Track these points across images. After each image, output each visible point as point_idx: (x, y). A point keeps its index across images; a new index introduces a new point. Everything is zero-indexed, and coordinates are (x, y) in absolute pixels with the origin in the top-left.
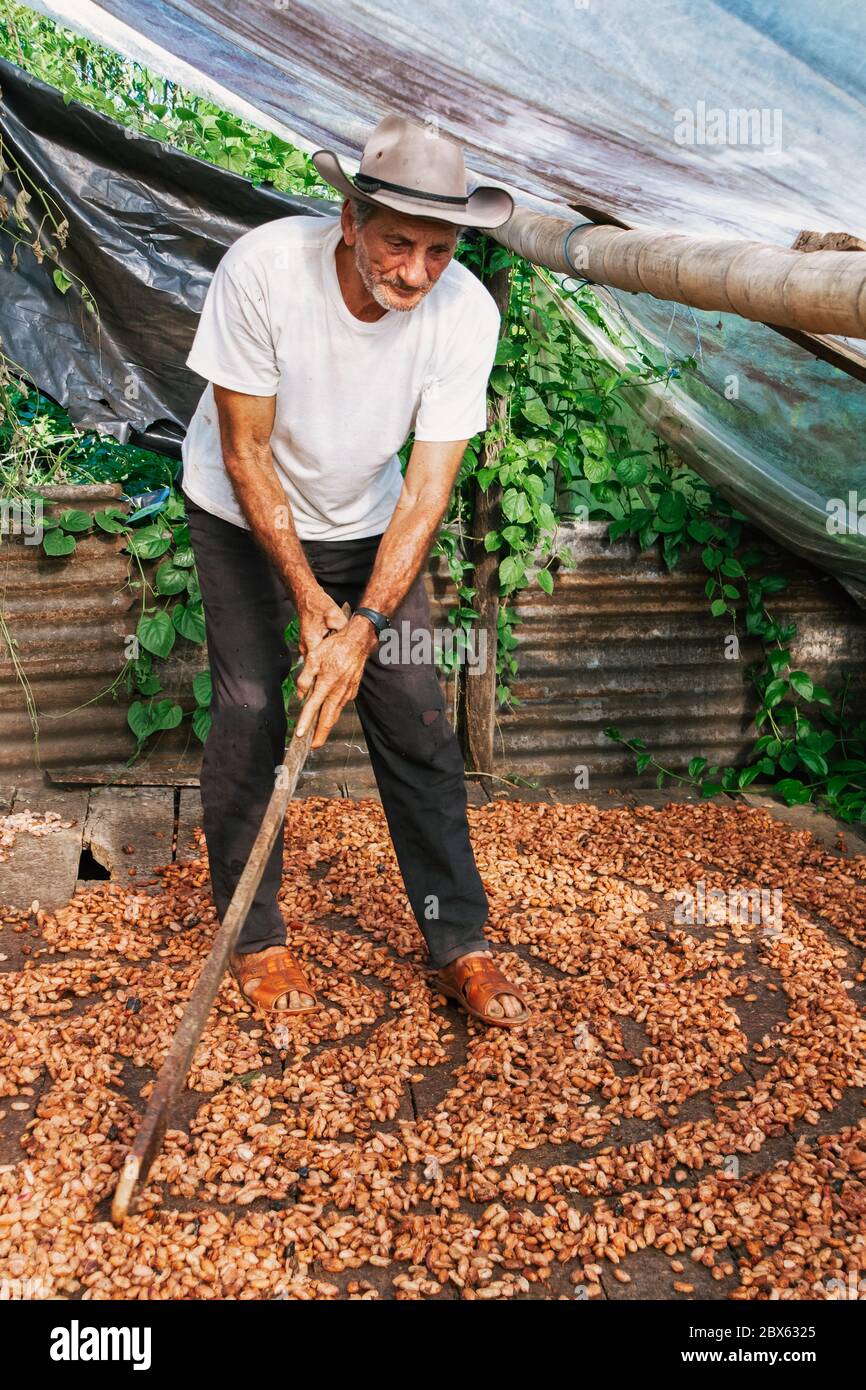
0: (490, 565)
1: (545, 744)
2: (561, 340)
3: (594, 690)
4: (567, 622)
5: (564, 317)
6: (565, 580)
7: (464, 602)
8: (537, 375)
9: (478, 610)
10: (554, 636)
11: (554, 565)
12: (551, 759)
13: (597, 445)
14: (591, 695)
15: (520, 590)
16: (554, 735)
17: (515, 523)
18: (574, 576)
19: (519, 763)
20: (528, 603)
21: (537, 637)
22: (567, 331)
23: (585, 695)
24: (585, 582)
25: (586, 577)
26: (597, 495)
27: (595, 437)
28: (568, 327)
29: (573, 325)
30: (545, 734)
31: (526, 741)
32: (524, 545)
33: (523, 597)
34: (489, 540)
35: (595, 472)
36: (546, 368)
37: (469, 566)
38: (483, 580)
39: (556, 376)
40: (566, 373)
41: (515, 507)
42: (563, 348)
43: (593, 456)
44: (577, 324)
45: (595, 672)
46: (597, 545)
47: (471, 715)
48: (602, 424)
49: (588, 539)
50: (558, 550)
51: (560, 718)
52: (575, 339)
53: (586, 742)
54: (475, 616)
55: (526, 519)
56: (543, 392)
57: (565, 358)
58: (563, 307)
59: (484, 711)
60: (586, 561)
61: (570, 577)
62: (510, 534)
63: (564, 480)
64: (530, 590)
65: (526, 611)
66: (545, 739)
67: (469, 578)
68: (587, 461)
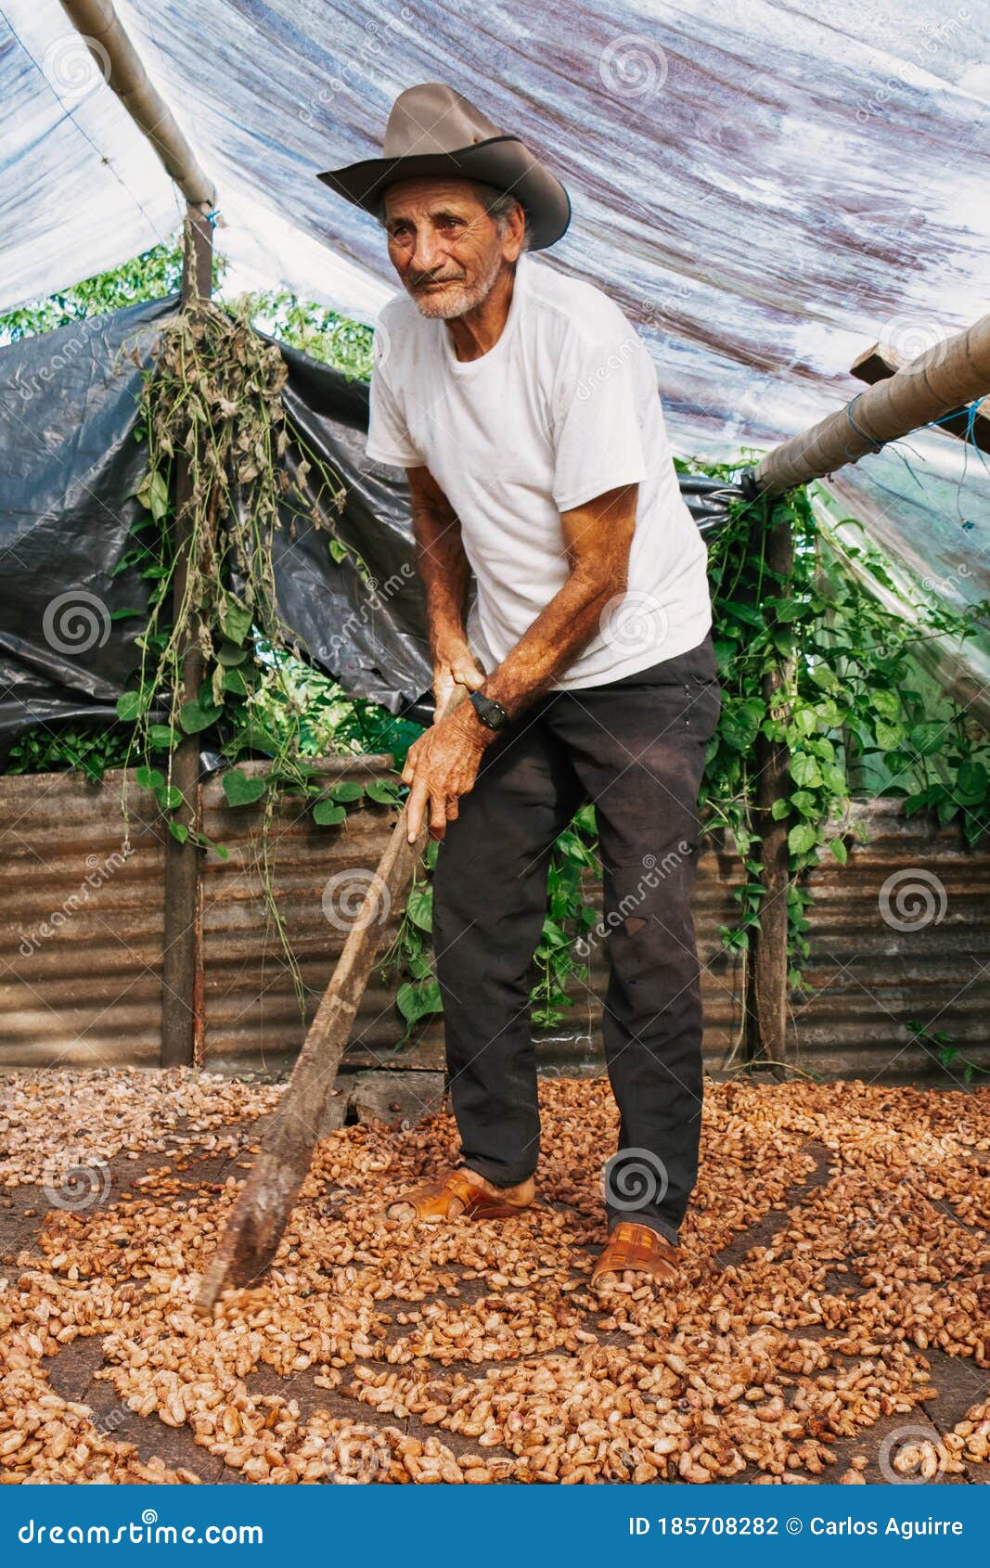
0: (778, 836)
1: (842, 1038)
2: (848, 603)
3: (894, 979)
4: (863, 904)
5: (852, 578)
6: (859, 859)
7: (752, 878)
8: (823, 640)
9: (767, 887)
10: (849, 919)
11: (849, 841)
12: (848, 1055)
13: (889, 708)
14: (889, 985)
15: (812, 868)
16: (851, 1028)
17: (804, 788)
18: (869, 855)
19: (814, 1059)
20: (820, 884)
21: (831, 920)
22: (854, 593)
23: (886, 985)
24: (880, 861)
25: (881, 856)
26: (891, 766)
27: (886, 700)
28: (856, 588)
29: (861, 586)
30: (842, 1027)
31: (821, 1035)
32: (815, 813)
33: (816, 877)
34: (777, 809)
35: (889, 739)
36: (832, 631)
37: (756, 838)
38: (771, 853)
39: (844, 641)
40: (856, 637)
41: (804, 772)
42: (850, 612)
43: (886, 721)
44: (865, 583)
45: (895, 958)
46: (893, 823)
47: (760, 1000)
48: (894, 690)
49: (882, 816)
50: (851, 826)
51: (858, 1009)
52: (863, 603)
53: (886, 1036)
54: (763, 892)
55: (816, 784)
56: (831, 657)
57: (853, 623)
58: (849, 566)
59: (774, 995)
60: (881, 839)
61: (863, 855)
62: (799, 799)
63: (856, 753)
64: (823, 870)
65: (818, 892)
66: (843, 1033)
67: (756, 852)
68: (880, 726)
